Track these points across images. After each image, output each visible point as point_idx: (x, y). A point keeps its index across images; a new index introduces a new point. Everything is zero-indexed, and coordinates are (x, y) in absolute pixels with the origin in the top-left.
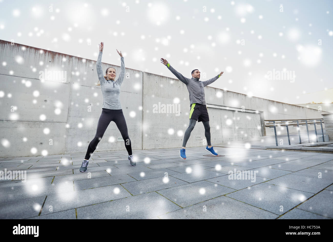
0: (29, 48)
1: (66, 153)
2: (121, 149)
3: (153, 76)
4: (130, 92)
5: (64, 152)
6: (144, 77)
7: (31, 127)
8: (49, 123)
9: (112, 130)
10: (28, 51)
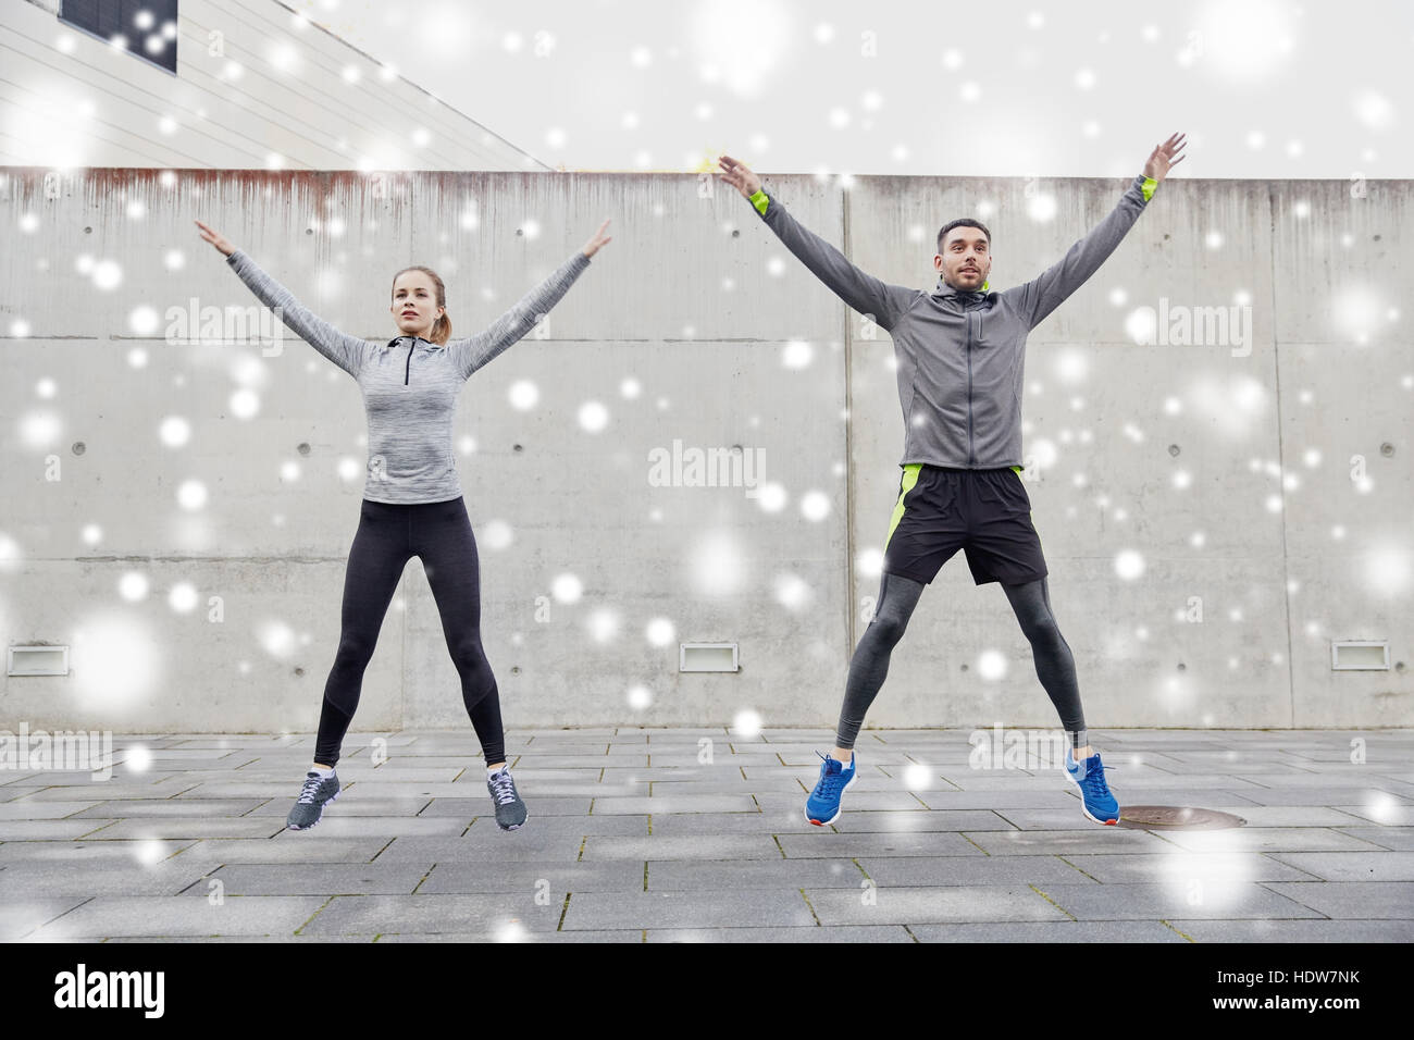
0: (218, 181)
1: (408, 729)
2: (704, 720)
3: (924, 192)
4: (752, 340)
5: (401, 722)
6: (854, 214)
7: (252, 590)
8: (323, 564)
9: (648, 595)
10: (215, 197)
